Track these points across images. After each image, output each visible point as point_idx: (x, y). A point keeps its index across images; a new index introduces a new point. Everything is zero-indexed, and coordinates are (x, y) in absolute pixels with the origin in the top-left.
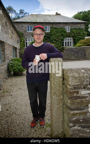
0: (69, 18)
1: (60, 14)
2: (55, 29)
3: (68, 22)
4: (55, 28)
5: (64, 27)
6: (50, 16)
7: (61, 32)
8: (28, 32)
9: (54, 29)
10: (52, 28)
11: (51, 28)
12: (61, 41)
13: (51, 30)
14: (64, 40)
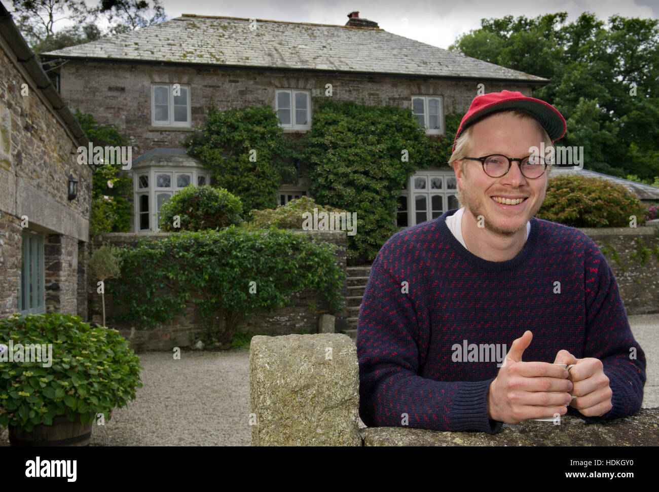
0: (434, 51)
1: (374, 25)
2: (347, 113)
3: (424, 71)
4: (347, 108)
5: (405, 104)
6: (309, 29)
7: (383, 133)
8: (157, 124)
9: (336, 109)
10: (321, 107)
11: (321, 104)
12: (389, 189)
13: (321, 116)
14: (406, 186)
